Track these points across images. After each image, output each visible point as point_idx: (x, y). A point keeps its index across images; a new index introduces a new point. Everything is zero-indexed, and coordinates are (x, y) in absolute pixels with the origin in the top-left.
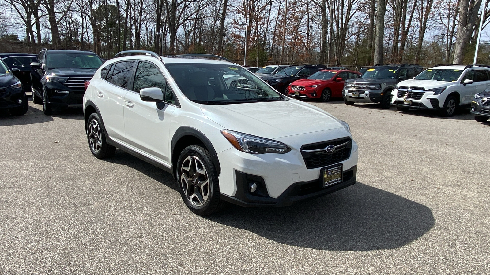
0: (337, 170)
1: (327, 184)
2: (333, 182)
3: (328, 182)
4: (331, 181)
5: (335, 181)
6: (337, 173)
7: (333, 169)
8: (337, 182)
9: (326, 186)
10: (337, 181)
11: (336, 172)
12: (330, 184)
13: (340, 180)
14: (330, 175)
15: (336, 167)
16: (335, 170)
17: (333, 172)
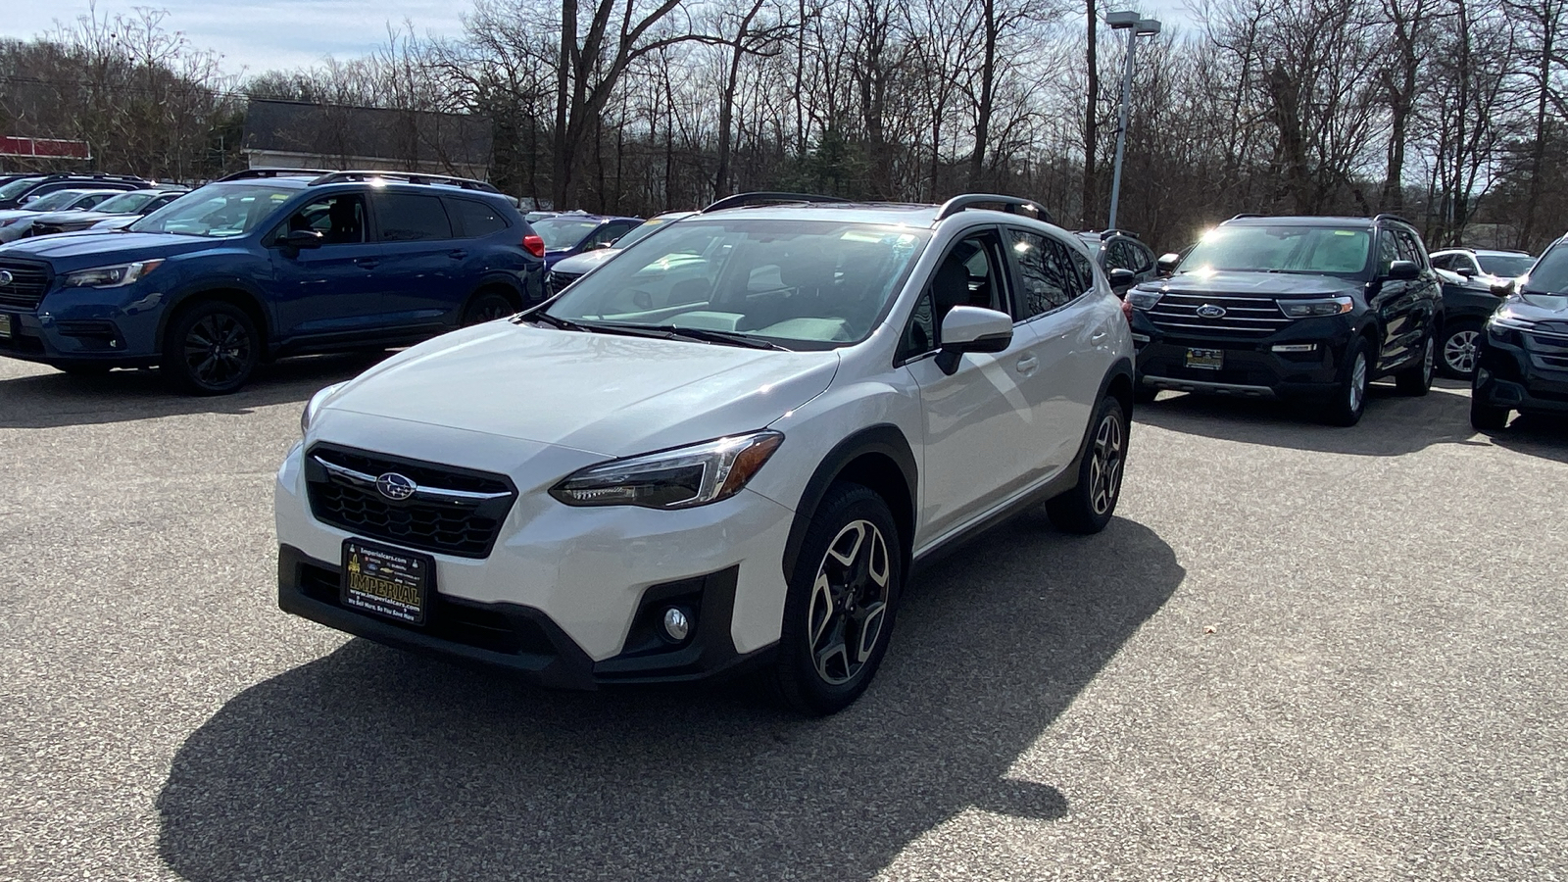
0: (402, 571)
1: (354, 597)
2: (384, 605)
3: (363, 594)
4: (376, 598)
5: (391, 607)
6: (403, 584)
7: (389, 561)
8: (395, 613)
9: (350, 601)
10: (400, 610)
11: (400, 578)
12: (367, 605)
13: (409, 612)
14: (373, 574)
15: (399, 560)
16: (397, 567)
17: (387, 570)
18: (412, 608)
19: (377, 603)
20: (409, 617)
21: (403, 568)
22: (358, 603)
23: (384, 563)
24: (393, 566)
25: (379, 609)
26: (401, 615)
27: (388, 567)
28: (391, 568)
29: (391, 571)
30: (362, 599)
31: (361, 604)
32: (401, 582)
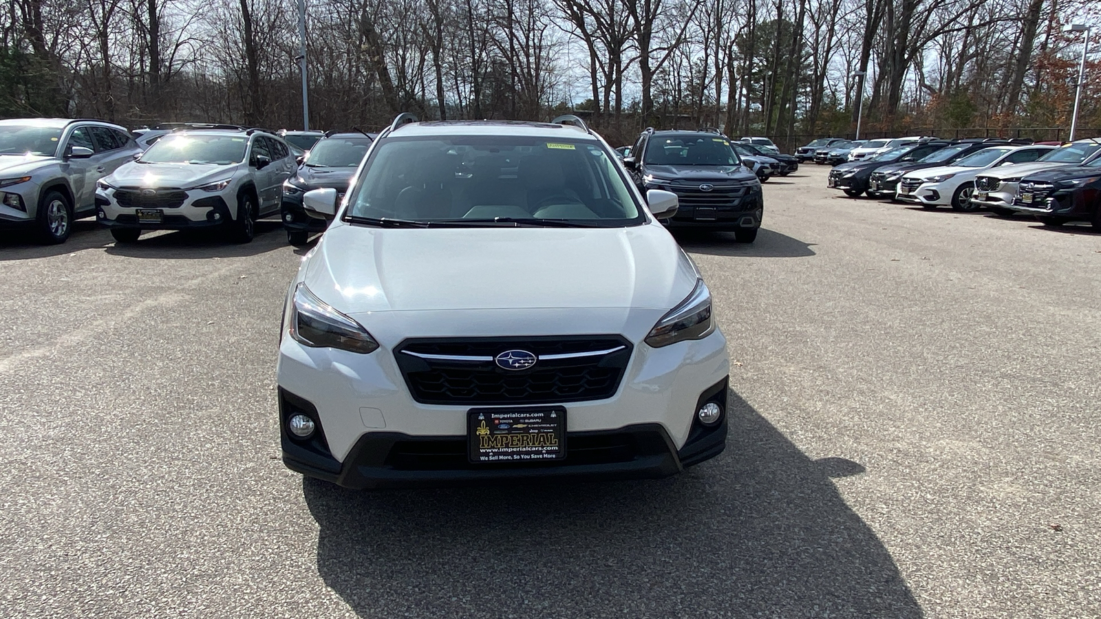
0: (537, 423)
1: (487, 454)
2: (519, 453)
3: (496, 450)
5: (528, 453)
6: (539, 432)
7: (523, 418)
8: (534, 456)
9: (482, 458)
10: (538, 453)
11: (534, 428)
12: (501, 457)
14: (506, 432)
15: (536, 415)
16: (531, 421)
17: (520, 426)
18: (549, 449)
19: (512, 454)
20: (550, 456)
21: (538, 420)
22: (491, 458)
23: (517, 421)
24: (527, 421)
25: (515, 457)
26: (541, 456)
27: (520, 423)
28: (524, 423)
29: (525, 426)
30: (495, 453)
31: (496, 458)
32: (537, 431)
